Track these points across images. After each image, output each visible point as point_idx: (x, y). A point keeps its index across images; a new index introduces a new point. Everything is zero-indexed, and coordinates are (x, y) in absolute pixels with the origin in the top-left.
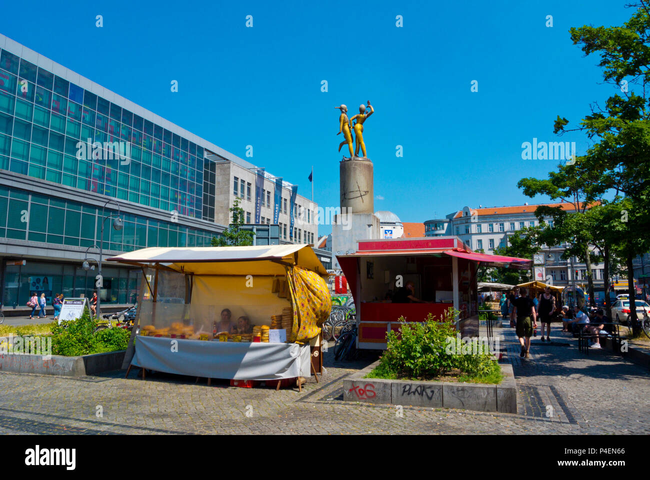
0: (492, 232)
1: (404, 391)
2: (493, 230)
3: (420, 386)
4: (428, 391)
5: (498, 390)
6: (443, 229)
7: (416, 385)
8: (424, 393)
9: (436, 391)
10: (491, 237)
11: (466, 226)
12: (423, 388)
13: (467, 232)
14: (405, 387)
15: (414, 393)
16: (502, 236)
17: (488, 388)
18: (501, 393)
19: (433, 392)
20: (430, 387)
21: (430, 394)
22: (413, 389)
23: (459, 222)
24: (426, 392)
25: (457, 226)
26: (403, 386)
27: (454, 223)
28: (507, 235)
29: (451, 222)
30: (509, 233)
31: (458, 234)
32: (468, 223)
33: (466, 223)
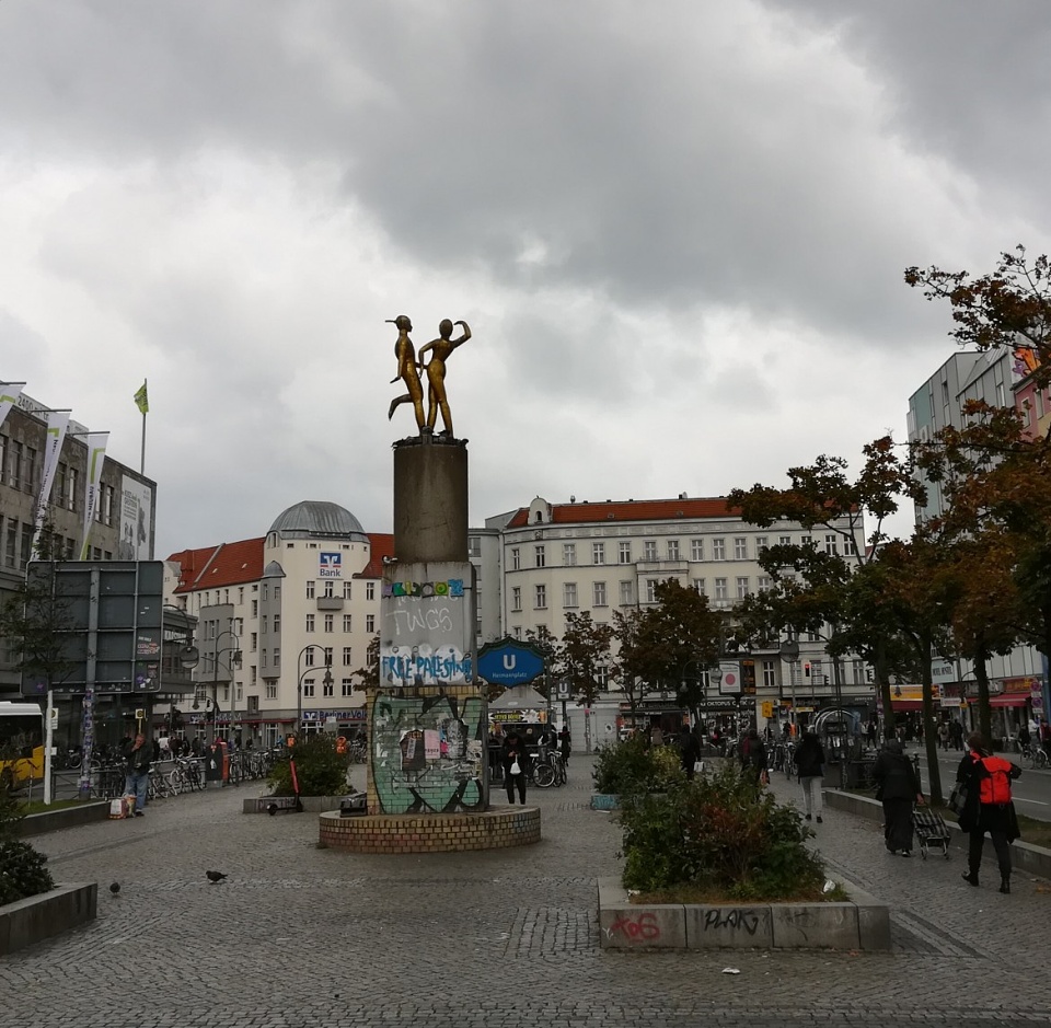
0: (598, 561)
1: (708, 922)
2: (602, 561)
3: (734, 911)
4: (749, 919)
5: (860, 910)
6: (479, 554)
7: (727, 909)
8: (742, 923)
9: (761, 917)
10: (599, 575)
11: (537, 549)
12: (741, 915)
13: (539, 565)
14: (709, 913)
15: (725, 924)
16: (625, 573)
17: (845, 908)
18: (865, 915)
19: (756, 920)
20: (751, 912)
21: (751, 924)
22: (723, 917)
23: (519, 538)
24: (745, 922)
25: (514, 547)
26: (705, 912)
27: (508, 539)
28: (637, 574)
29: (501, 537)
30: (641, 567)
31: (517, 570)
32: (542, 540)
33: (539, 539)
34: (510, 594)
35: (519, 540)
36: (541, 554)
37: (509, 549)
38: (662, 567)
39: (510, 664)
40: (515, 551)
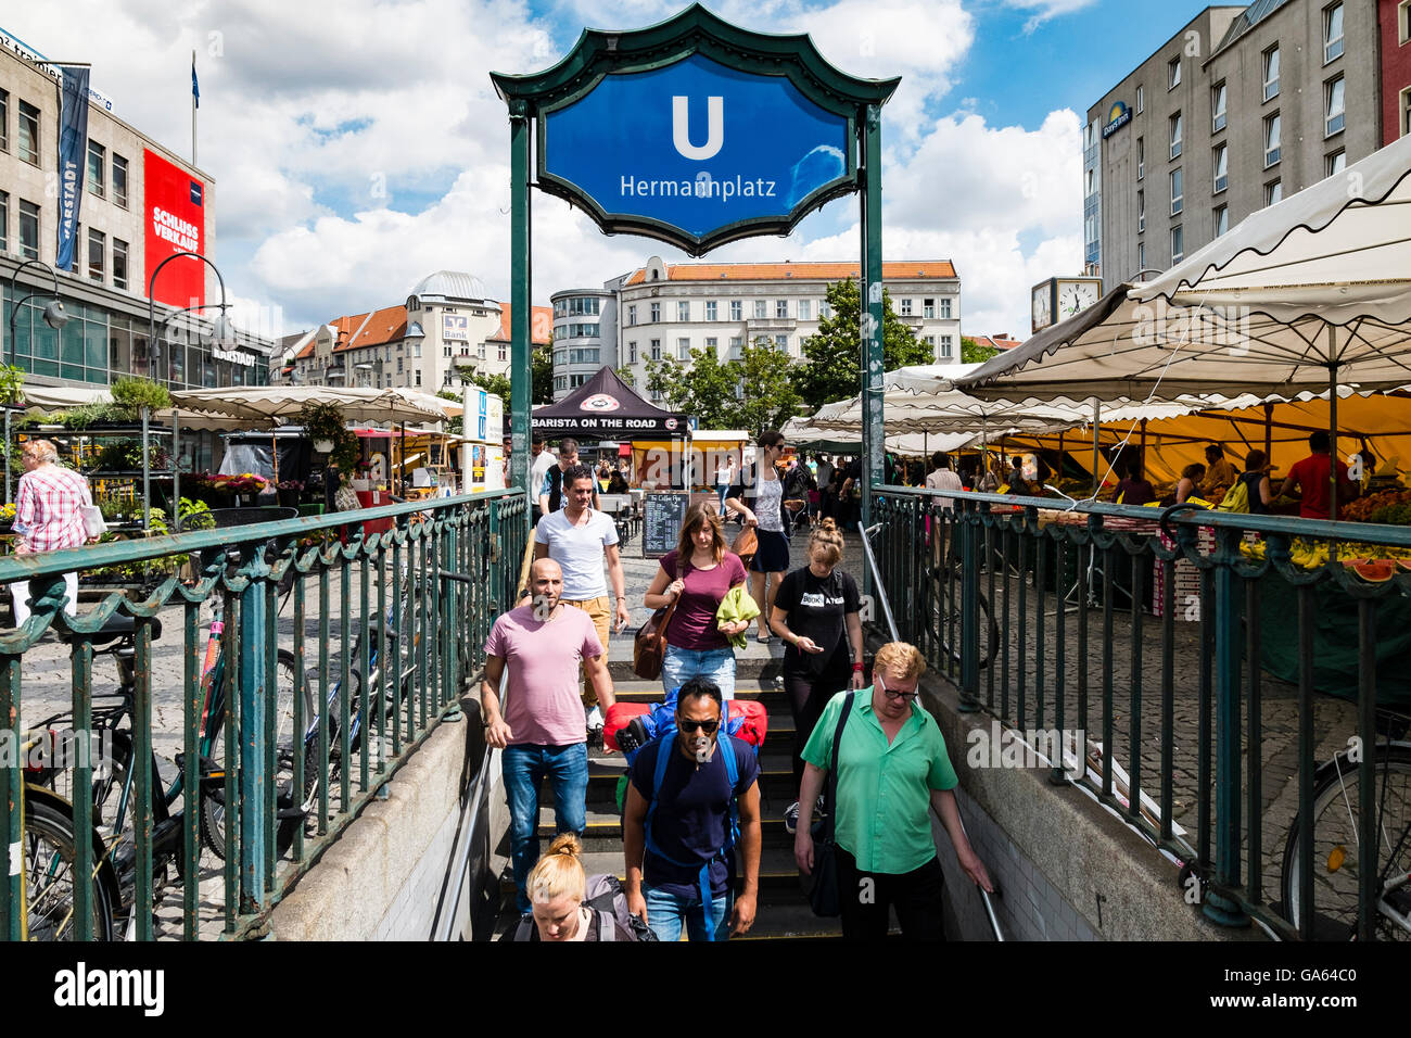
0: (715, 322)
2: (714, 318)
6: (597, 312)
10: (711, 331)
11: (653, 305)
13: (654, 320)
16: (736, 331)
23: (636, 295)
25: (632, 303)
27: (625, 296)
28: (747, 330)
29: (619, 295)
30: (752, 325)
31: (633, 324)
32: (658, 296)
33: (655, 296)
34: (627, 349)
35: (636, 297)
36: (656, 309)
37: (626, 305)
38: (772, 325)
39: (698, 135)
40: (631, 308)
